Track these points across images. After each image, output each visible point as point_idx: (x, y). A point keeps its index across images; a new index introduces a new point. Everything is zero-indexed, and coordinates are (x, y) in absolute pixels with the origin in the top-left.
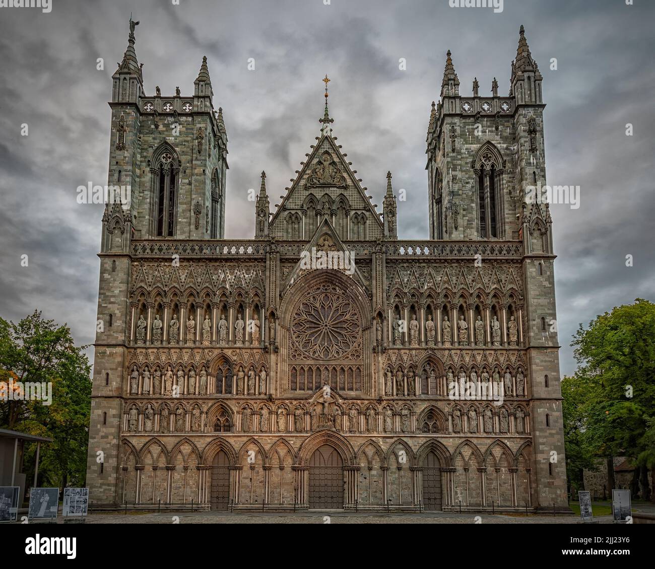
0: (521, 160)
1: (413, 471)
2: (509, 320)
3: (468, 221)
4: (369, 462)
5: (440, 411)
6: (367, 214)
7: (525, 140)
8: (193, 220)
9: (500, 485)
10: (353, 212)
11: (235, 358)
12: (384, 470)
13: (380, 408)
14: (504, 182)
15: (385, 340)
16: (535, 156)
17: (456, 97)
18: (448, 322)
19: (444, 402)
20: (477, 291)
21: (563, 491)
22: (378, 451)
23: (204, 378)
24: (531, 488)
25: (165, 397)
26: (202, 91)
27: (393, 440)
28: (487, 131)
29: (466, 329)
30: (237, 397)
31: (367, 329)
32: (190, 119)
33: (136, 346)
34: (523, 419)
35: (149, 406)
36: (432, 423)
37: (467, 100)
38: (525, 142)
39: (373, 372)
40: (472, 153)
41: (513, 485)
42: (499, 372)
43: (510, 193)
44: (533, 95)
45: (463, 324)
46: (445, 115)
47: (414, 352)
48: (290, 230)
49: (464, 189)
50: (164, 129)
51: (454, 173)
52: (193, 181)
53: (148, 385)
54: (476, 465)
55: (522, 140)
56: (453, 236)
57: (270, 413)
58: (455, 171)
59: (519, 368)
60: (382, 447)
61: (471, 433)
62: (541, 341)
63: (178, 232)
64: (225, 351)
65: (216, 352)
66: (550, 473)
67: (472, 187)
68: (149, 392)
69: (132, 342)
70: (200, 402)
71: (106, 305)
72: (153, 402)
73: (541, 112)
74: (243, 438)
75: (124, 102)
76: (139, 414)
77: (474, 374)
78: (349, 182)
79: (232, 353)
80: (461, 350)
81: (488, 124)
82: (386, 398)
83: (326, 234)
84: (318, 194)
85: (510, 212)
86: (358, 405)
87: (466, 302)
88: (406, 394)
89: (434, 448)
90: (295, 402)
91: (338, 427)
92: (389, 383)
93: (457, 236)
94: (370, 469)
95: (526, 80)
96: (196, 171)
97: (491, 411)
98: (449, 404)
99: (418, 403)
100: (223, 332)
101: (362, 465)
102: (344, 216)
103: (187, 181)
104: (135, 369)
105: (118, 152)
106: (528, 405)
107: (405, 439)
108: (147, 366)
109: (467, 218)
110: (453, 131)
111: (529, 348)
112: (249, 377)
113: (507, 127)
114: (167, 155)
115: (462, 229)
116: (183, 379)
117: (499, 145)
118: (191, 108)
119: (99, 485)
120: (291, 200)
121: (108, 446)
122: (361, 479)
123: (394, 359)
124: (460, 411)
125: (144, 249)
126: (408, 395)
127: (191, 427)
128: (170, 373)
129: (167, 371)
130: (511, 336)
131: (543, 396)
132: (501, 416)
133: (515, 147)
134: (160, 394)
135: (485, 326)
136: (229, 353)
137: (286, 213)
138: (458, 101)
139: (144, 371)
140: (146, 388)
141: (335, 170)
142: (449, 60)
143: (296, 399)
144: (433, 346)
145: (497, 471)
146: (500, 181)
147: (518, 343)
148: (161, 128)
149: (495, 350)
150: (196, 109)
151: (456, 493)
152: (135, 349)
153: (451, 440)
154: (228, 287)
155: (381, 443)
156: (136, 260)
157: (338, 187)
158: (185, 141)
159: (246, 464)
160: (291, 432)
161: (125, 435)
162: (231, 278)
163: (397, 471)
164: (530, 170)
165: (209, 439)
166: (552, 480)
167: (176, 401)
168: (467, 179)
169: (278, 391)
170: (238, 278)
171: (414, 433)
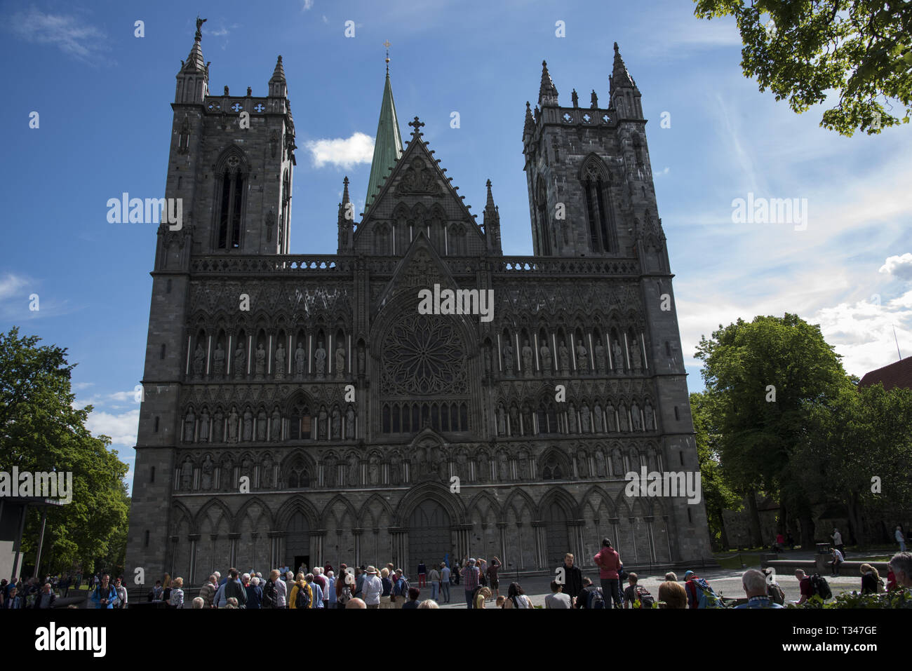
0: (629, 174)
1: (536, 527)
2: (630, 344)
3: (579, 235)
4: (483, 519)
5: (563, 452)
6: (467, 225)
7: (631, 153)
8: (264, 232)
9: (636, 538)
10: (450, 223)
11: (316, 395)
12: (501, 528)
13: (493, 452)
14: (613, 194)
15: (495, 370)
16: (642, 170)
17: (556, 107)
18: (565, 348)
19: (566, 442)
20: (594, 313)
21: (705, 541)
22: (493, 504)
23: (276, 421)
24: (670, 539)
25: (228, 445)
26: (277, 92)
27: (510, 491)
28: (591, 142)
29: (585, 355)
30: (319, 443)
31: (473, 357)
32: (263, 120)
33: (192, 382)
34: (656, 458)
35: (208, 457)
36: (554, 468)
37: (567, 110)
38: (631, 156)
39: (483, 408)
40: (576, 164)
41: (651, 537)
42: (625, 405)
43: (620, 206)
44: (634, 110)
45: (582, 350)
46: (546, 125)
47: (529, 383)
48: (378, 243)
49: (571, 200)
50: (233, 131)
51: (560, 184)
52: (265, 188)
53: (206, 430)
54: (608, 515)
55: (628, 154)
56: (563, 251)
57: (361, 462)
58: (560, 181)
59: (646, 399)
60: (498, 499)
61: (600, 477)
62: (667, 368)
63: (246, 245)
64: (304, 386)
65: (293, 388)
66: (690, 520)
67: (580, 199)
68: (208, 439)
69: (187, 377)
70: (273, 450)
71: (158, 333)
72: (214, 452)
73: (643, 127)
74: (326, 494)
75: (189, 102)
76: (194, 468)
77: (599, 408)
78: (445, 190)
79: (312, 389)
80: (582, 380)
81: (591, 135)
82: (500, 439)
83: (422, 248)
84: (410, 202)
85: (622, 226)
86: (466, 448)
87: (583, 325)
88: (522, 433)
89: (558, 497)
90: (390, 448)
91: (444, 477)
92: (502, 422)
93: (568, 251)
94: (484, 527)
95: (625, 96)
96: (269, 177)
97: (620, 450)
98: (573, 444)
99: (538, 444)
100: (301, 363)
101: (475, 523)
102: (440, 227)
103: (257, 187)
104: (190, 411)
105: (180, 156)
106: (659, 441)
107: (524, 489)
108: (206, 407)
110: (555, 140)
111: (656, 376)
112: (332, 418)
113: (611, 139)
114: (234, 158)
115: (572, 243)
116: (250, 422)
117: (604, 157)
118: (263, 108)
119: (143, 563)
120: (379, 209)
121: (157, 510)
122: (474, 541)
123: (506, 392)
124: (585, 451)
125: (205, 266)
126: (525, 434)
127: (261, 483)
128: (235, 415)
129: (231, 412)
130: (635, 363)
131: (675, 430)
132: (631, 455)
133: (621, 160)
134: (222, 441)
135: (606, 351)
136: (308, 388)
137: (374, 223)
138: (557, 110)
139: (202, 413)
140: (203, 435)
141: (428, 177)
142: (545, 71)
143: (391, 445)
144: (550, 376)
145: (632, 521)
146: (608, 193)
147: (643, 369)
148: (228, 128)
149: (620, 379)
150: (269, 110)
151: (587, 552)
152: (192, 385)
153: (577, 487)
154: (306, 309)
155: (496, 494)
156: (197, 278)
157: (433, 196)
158: (256, 144)
159: (331, 528)
160: (387, 486)
161: (177, 495)
162: (311, 299)
163: (517, 528)
164: (638, 185)
165: (285, 498)
166: (693, 529)
167: (242, 451)
168: (574, 190)
169: (370, 435)
170: (318, 300)
171: (533, 480)
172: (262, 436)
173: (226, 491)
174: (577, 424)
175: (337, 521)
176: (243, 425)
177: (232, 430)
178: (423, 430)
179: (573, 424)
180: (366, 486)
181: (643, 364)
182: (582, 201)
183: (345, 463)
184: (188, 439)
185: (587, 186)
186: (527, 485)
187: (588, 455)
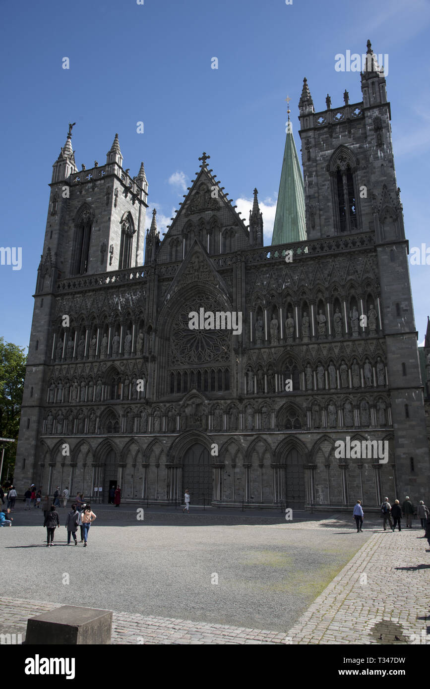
0: (370, 156)
2: (368, 309)
3: (326, 219)
4: (233, 460)
5: (298, 407)
6: (236, 228)
7: (372, 137)
9: (363, 482)
11: (122, 368)
12: (246, 468)
13: (242, 407)
14: (359, 177)
15: (247, 341)
16: (382, 150)
17: (310, 115)
18: (306, 318)
19: (302, 398)
20: (333, 285)
23: (99, 387)
24: (397, 485)
25: (71, 404)
26: (111, 160)
27: (253, 438)
28: (340, 136)
29: (324, 322)
30: (124, 402)
32: (103, 181)
33: (54, 364)
34: (385, 410)
35: (61, 412)
37: (322, 114)
38: (372, 139)
39: (235, 372)
40: (326, 159)
41: (377, 482)
42: (358, 364)
44: (379, 96)
45: (321, 318)
46: (301, 132)
47: (273, 350)
48: (173, 253)
49: (320, 191)
50: (86, 193)
51: (310, 179)
52: (102, 228)
53: (60, 395)
55: (370, 139)
56: (310, 235)
57: (148, 415)
58: (310, 177)
59: (378, 357)
60: (243, 444)
61: (330, 428)
62: (397, 328)
63: (89, 268)
64: (116, 362)
65: (109, 364)
66: (413, 469)
67: (328, 188)
68: (61, 400)
69: (52, 361)
70: (95, 408)
72: (63, 409)
73: (388, 110)
75: (59, 181)
76: (53, 420)
78: (222, 204)
79: (120, 364)
80: (319, 344)
81: (341, 130)
82: (248, 396)
83: (197, 252)
85: (366, 204)
86: (222, 404)
87: (324, 297)
88: (266, 391)
90: (168, 405)
91: (204, 427)
93: (314, 235)
94: (234, 467)
95: (370, 86)
96: (105, 219)
97: (351, 404)
98: (308, 399)
99: (277, 399)
100: (115, 346)
101: (227, 463)
102: (217, 233)
103: (97, 228)
104: (53, 383)
105: (52, 218)
106: (389, 395)
107: (265, 437)
108: (61, 379)
109: (324, 217)
110: (308, 143)
111: (387, 336)
112: (132, 384)
113: (359, 129)
114: (86, 212)
115: (318, 228)
116: (85, 388)
117: (352, 146)
118: (104, 173)
120: (174, 228)
121: (29, 446)
122: (224, 477)
124: (319, 405)
126: (268, 392)
127: (89, 429)
128: (76, 384)
129: (74, 382)
130: (369, 325)
131: (402, 385)
132: (361, 409)
133: (367, 145)
134: (68, 402)
136: (118, 363)
137: (170, 239)
138: (311, 117)
139: (59, 384)
140: (59, 398)
141: (210, 196)
142: (305, 85)
143: (169, 402)
145: (360, 467)
146: (356, 177)
147: (377, 330)
148: (83, 192)
149: (354, 341)
150: (107, 173)
153: (309, 436)
154: (120, 308)
155: (242, 441)
156: (58, 296)
157: (212, 210)
158: (99, 199)
159: (130, 462)
160: (165, 433)
161: (43, 437)
162: (123, 300)
163: (259, 468)
164: (377, 164)
165: (100, 440)
166: (414, 477)
167: (78, 408)
168: (323, 182)
169: (155, 395)
170: (127, 300)
171: (273, 430)
172: (90, 398)
173: (69, 435)
174: (313, 383)
175: (132, 457)
176: (81, 391)
177: (74, 394)
178: (190, 391)
179: (309, 383)
180: (151, 433)
181: (378, 326)
182: (329, 190)
183: (139, 416)
184: (50, 401)
185: (338, 175)
186: (266, 434)
187: (321, 409)
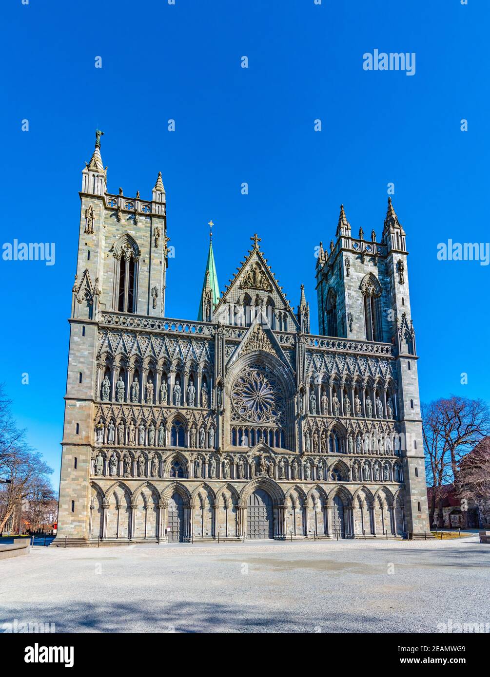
1: (326, 509)
2: (388, 400)
3: (359, 327)
5: (344, 464)
6: (288, 313)
8: (151, 301)
10: (277, 311)
11: (189, 417)
12: (305, 509)
18: (348, 399)
19: (347, 458)
21: (427, 522)
22: (301, 494)
23: (162, 433)
24: (404, 520)
27: (312, 486)
29: (360, 405)
34: (399, 471)
35: (115, 453)
36: (338, 473)
41: (393, 518)
45: (358, 401)
47: (325, 420)
52: (152, 270)
53: (113, 436)
54: (369, 504)
60: (305, 491)
61: (366, 481)
62: (411, 416)
63: (138, 309)
64: (181, 411)
65: (173, 411)
66: (419, 509)
68: (114, 441)
70: (159, 452)
71: (75, 364)
74: (195, 482)
76: (104, 461)
77: (367, 438)
78: (274, 287)
79: (186, 413)
84: (251, 293)
87: (360, 386)
88: (320, 451)
89: (340, 491)
91: (272, 475)
93: (352, 336)
97: (378, 465)
98: (351, 460)
102: (271, 313)
104: (101, 422)
106: (402, 461)
108: (112, 420)
111: (402, 421)
116: (144, 432)
119: (70, 522)
120: (229, 295)
121: (79, 487)
123: (311, 424)
126: (322, 452)
129: (130, 424)
130: (390, 412)
131: (413, 455)
134: (124, 444)
135: (373, 403)
137: (226, 305)
140: (111, 438)
141: (263, 278)
143: (238, 453)
145: (382, 508)
153: (352, 486)
154: (182, 358)
155: (304, 488)
157: (266, 291)
161: (93, 478)
165: (168, 484)
166: (420, 515)
169: (224, 445)
170: (190, 352)
171: (326, 480)
174: (354, 447)
175: (202, 500)
178: (259, 444)
179: (351, 447)
186: (322, 483)
